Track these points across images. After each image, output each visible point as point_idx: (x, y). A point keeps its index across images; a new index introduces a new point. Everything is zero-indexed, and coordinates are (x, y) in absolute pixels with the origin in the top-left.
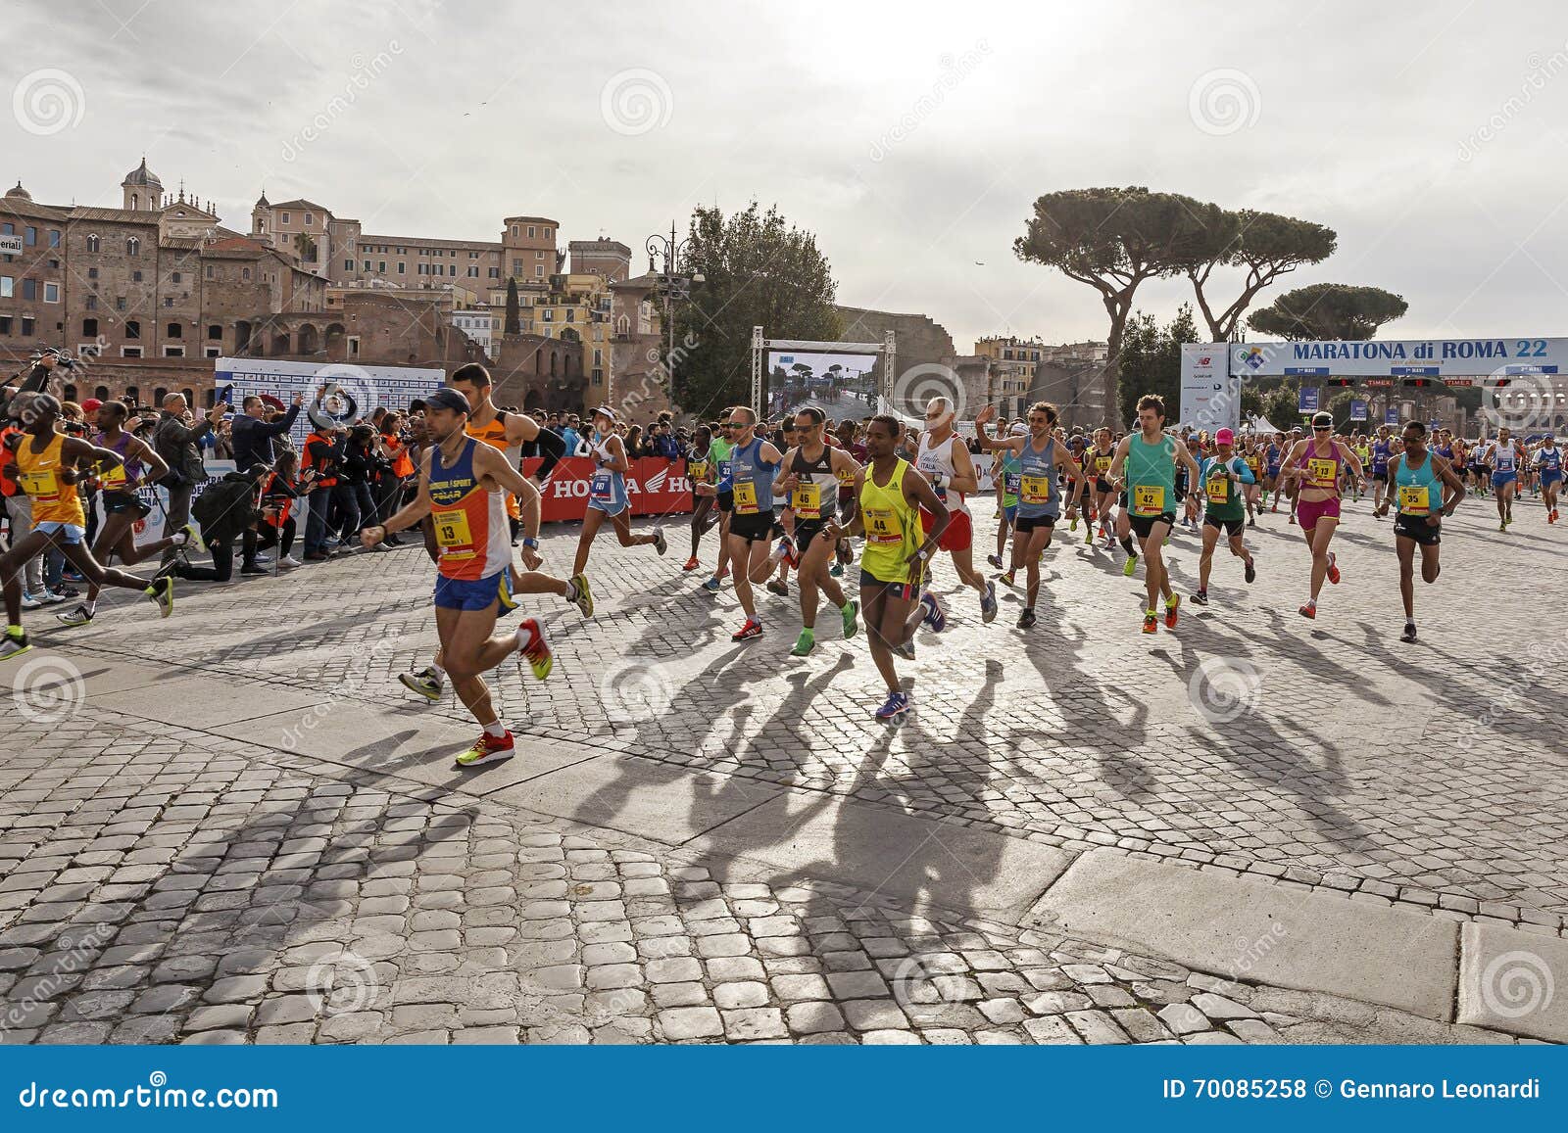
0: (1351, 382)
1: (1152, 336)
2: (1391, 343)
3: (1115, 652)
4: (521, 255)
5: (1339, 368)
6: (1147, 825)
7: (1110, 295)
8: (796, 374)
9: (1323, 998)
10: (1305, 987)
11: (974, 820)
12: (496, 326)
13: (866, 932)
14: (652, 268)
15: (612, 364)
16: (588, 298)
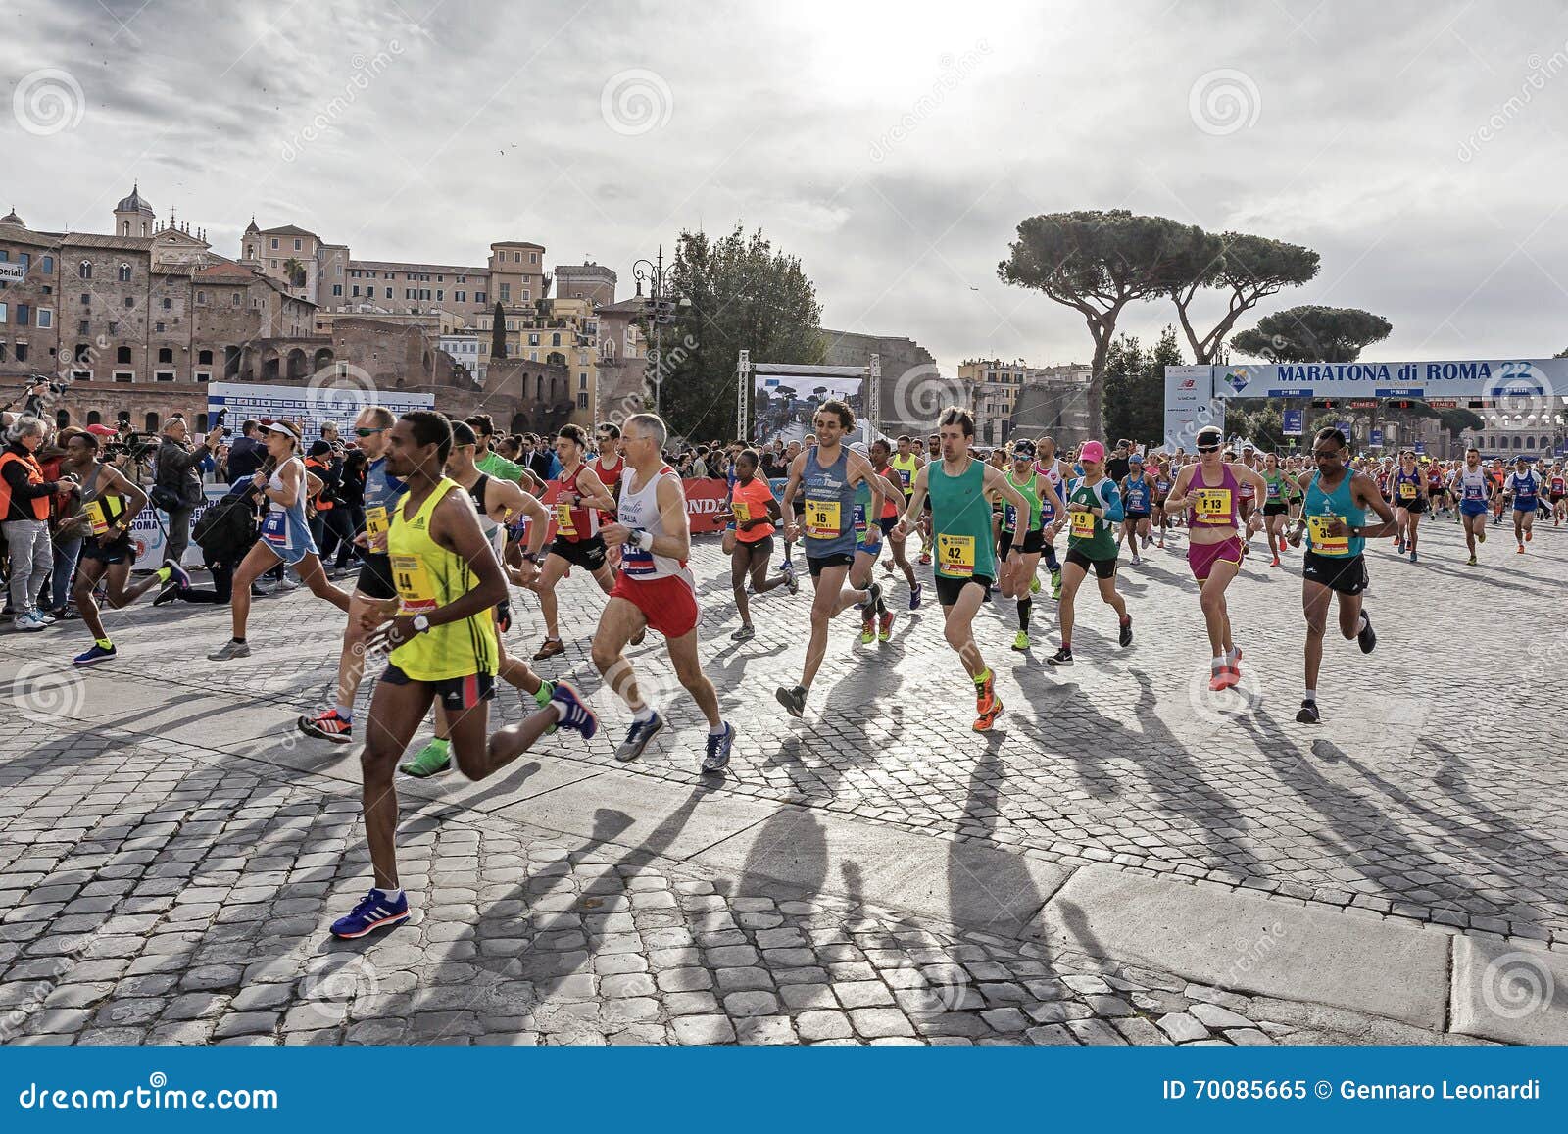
0: (1335, 403)
1: (1136, 358)
2: (1375, 365)
4: (506, 280)
5: (1323, 390)
6: (1142, 842)
7: (1094, 318)
8: (780, 396)
9: (1318, 1009)
10: (1301, 996)
11: (970, 836)
12: (483, 350)
13: (870, 943)
14: (639, 293)
15: (597, 387)
16: (574, 322)
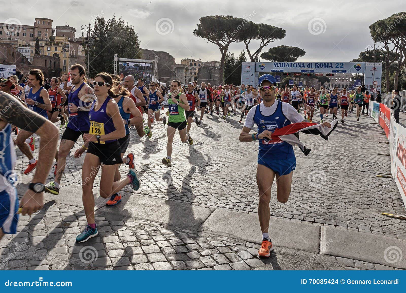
0: (290, 74)
1: (233, 60)
2: (301, 63)
3: (224, 152)
4: (40, 30)
5: (286, 70)
6: (234, 201)
7: (221, 47)
9: (283, 248)
10: (279, 245)
11: (184, 201)
12: (32, 52)
13: (153, 234)
14: (83, 35)
16: (62, 44)
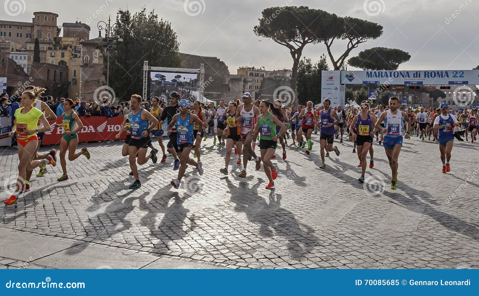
0: (389, 87)
1: (310, 67)
2: (404, 71)
3: (297, 197)
4: (40, 28)
5: (384, 81)
7: (293, 50)
12: (29, 59)
14: (100, 35)
15: (81, 75)
16: (71, 47)
